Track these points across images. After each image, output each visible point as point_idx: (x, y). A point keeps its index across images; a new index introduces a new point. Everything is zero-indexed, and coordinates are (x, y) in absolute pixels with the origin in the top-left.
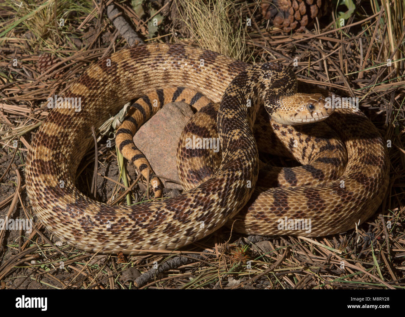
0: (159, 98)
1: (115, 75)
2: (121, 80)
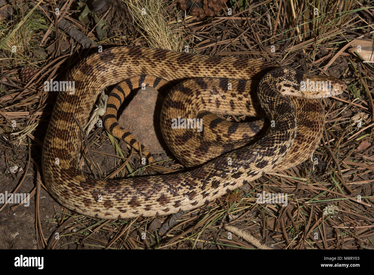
0: (129, 86)
1: (92, 75)
2: (97, 78)
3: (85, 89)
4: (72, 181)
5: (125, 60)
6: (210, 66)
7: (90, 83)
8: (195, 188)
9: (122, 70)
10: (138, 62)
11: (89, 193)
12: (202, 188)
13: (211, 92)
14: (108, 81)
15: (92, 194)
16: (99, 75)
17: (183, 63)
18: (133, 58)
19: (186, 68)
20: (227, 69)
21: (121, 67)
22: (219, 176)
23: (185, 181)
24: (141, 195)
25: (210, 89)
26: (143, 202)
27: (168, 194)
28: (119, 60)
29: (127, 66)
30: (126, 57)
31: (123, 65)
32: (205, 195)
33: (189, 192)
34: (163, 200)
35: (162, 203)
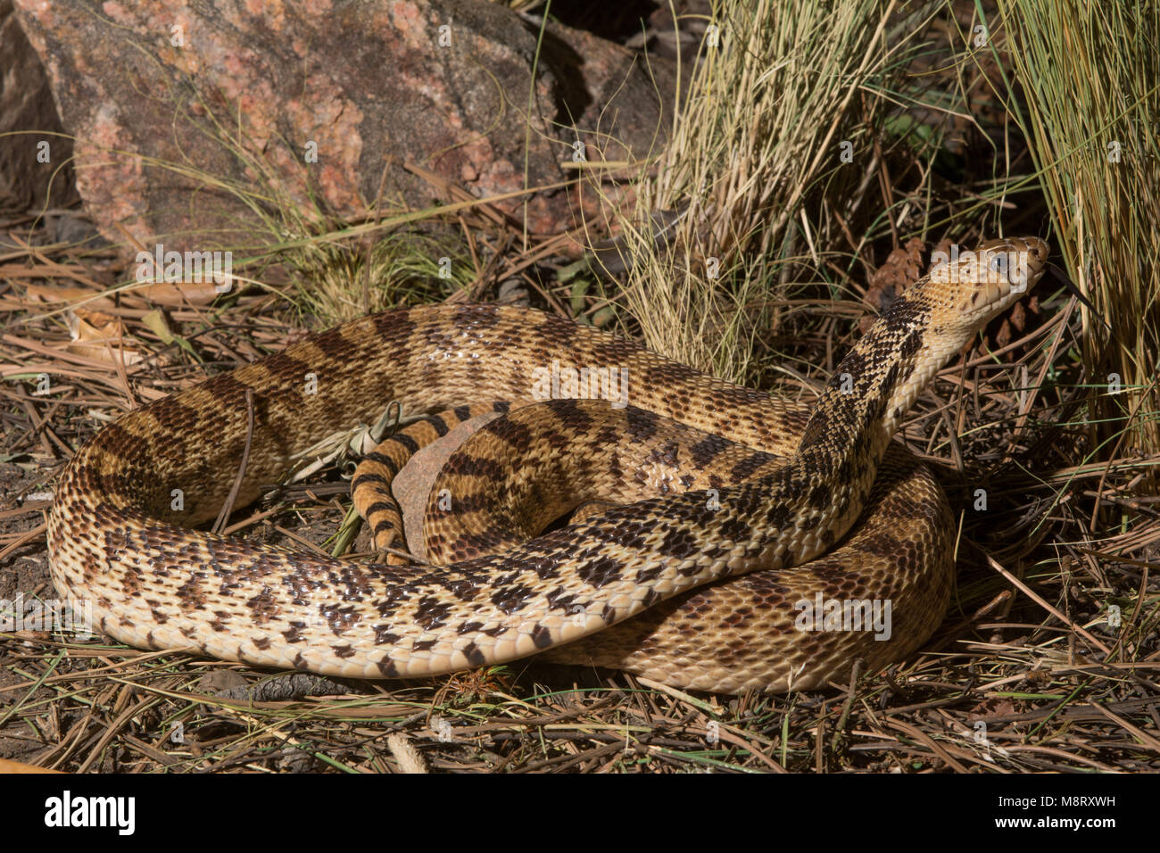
2: (411, 359)
3: (350, 367)
4: (84, 497)
5: (518, 340)
6: (720, 404)
7: (381, 361)
8: (360, 600)
9: (497, 368)
10: (548, 355)
11: (102, 535)
12: (385, 609)
13: (654, 451)
14: (448, 389)
15: (107, 541)
16: (423, 356)
17: (657, 382)
18: (540, 339)
19: (658, 396)
20: (760, 423)
21: (497, 355)
22: (449, 588)
23: (344, 571)
24: (216, 575)
25: (658, 444)
26: (214, 597)
27: (283, 594)
28: (501, 337)
29: (516, 358)
30: (524, 334)
31: (504, 354)
32: (385, 637)
33: (338, 605)
34: (262, 606)
35: (257, 616)
